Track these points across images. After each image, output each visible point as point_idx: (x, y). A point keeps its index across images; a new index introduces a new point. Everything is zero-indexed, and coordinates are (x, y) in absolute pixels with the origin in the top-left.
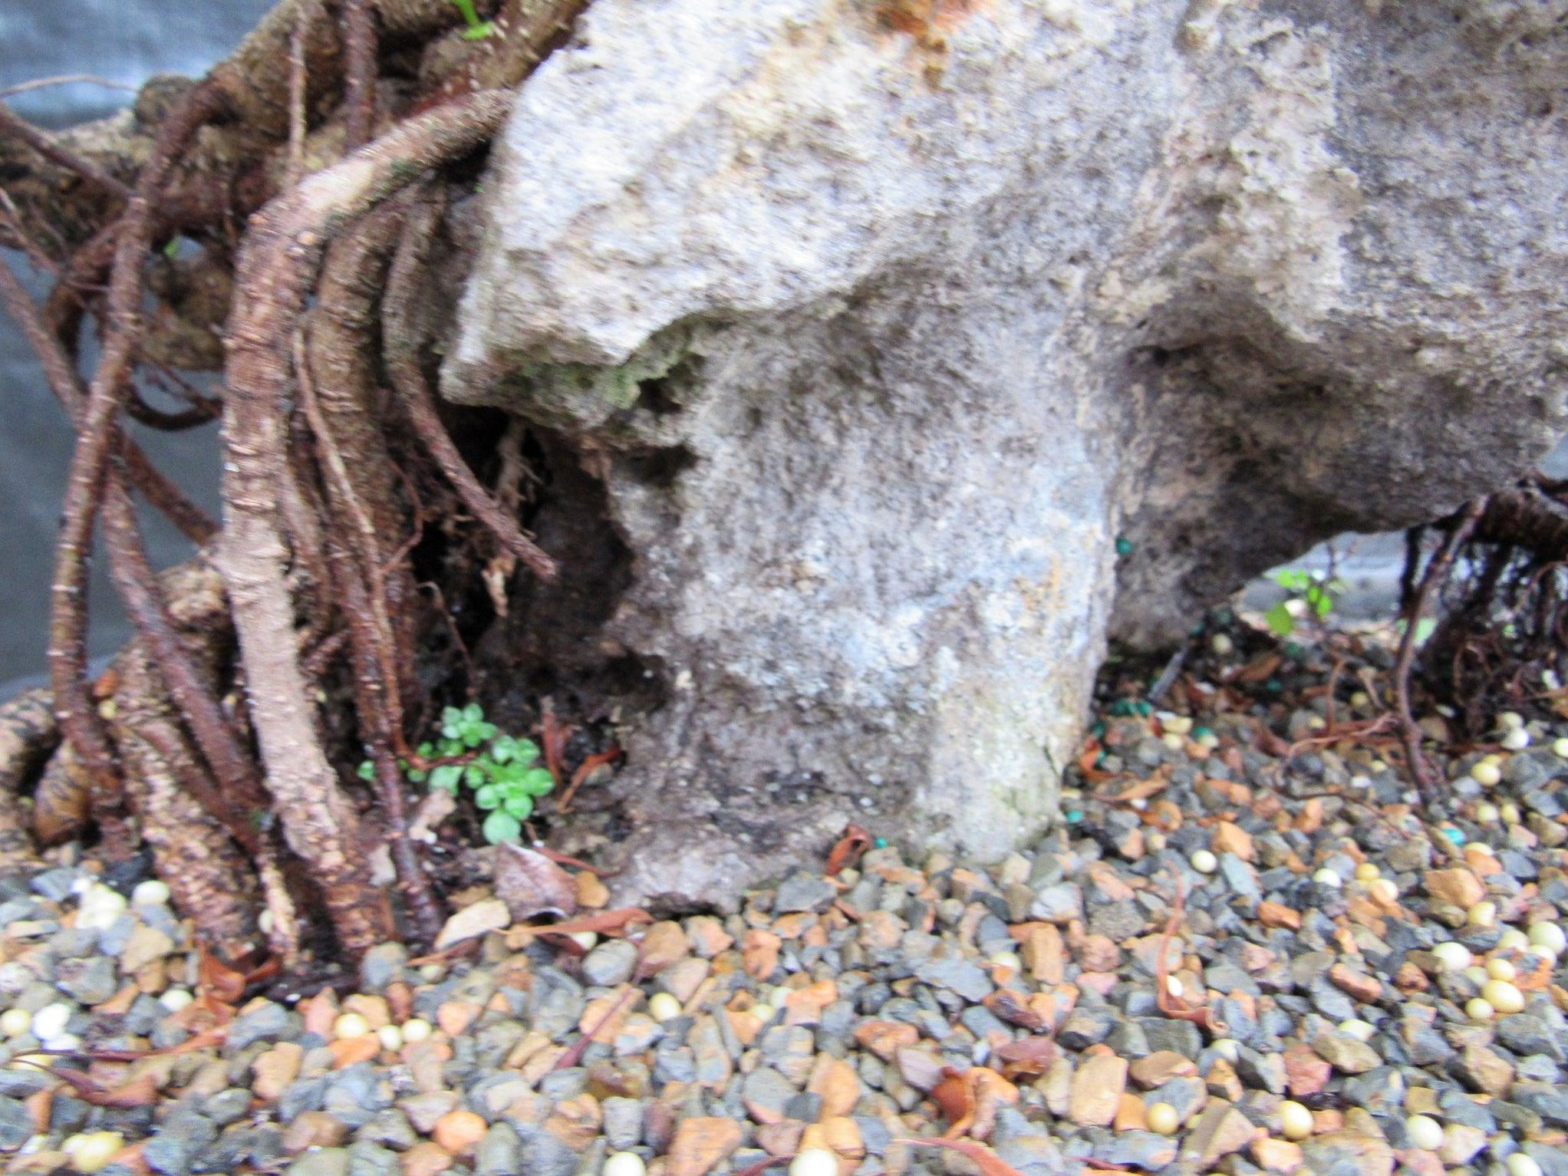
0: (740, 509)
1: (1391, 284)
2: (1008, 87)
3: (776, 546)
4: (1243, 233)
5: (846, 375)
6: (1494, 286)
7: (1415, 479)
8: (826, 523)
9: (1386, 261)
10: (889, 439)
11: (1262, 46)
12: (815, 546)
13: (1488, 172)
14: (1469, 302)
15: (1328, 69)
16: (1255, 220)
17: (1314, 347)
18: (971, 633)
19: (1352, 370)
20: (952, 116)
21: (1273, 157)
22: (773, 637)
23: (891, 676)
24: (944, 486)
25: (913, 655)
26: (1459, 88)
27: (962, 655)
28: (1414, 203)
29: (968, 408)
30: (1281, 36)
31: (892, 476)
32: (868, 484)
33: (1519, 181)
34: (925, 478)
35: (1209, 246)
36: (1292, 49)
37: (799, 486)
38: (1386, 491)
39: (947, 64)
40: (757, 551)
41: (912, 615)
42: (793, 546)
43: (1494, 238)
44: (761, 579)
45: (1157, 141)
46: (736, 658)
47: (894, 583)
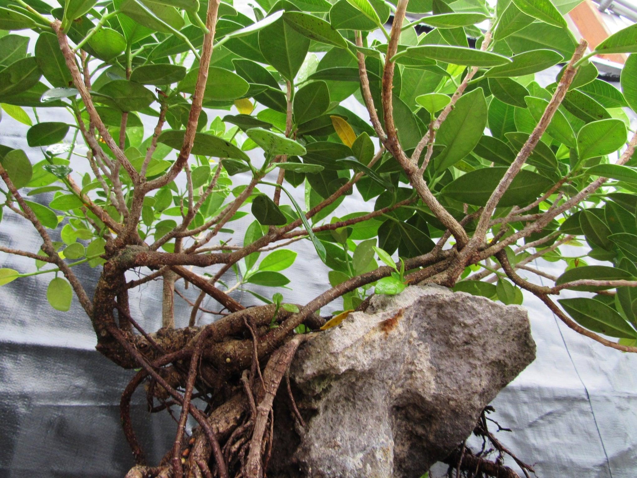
0: (320, 430)
1: (443, 387)
2: (394, 341)
3: (330, 438)
4: (416, 378)
5: (347, 399)
6: (460, 388)
7: (452, 436)
8: (340, 433)
9: (442, 383)
10: (354, 414)
11: (418, 345)
12: (339, 438)
13: (455, 367)
14: (456, 390)
15: (429, 350)
16: (419, 375)
17: (431, 402)
18: (373, 460)
19: (438, 408)
20: (387, 344)
21: (421, 364)
22: (330, 461)
23: (356, 472)
24: (366, 426)
25: (361, 466)
26: (449, 354)
27: (372, 466)
28: (445, 373)
29: (370, 408)
30: (421, 344)
31: (355, 423)
32: (349, 425)
33: (459, 369)
34: (362, 423)
35: (410, 381)
36: (423, 346)
37: (334, 425)
38: (446, 440)
39: (388, 336)
40: (325, 440)
41: (360, 455)
42: (334, 438)
43: (458, 379)
44: (327, 445)
45: (404, 358)
46: (321, 466)
47: (355, 449)
